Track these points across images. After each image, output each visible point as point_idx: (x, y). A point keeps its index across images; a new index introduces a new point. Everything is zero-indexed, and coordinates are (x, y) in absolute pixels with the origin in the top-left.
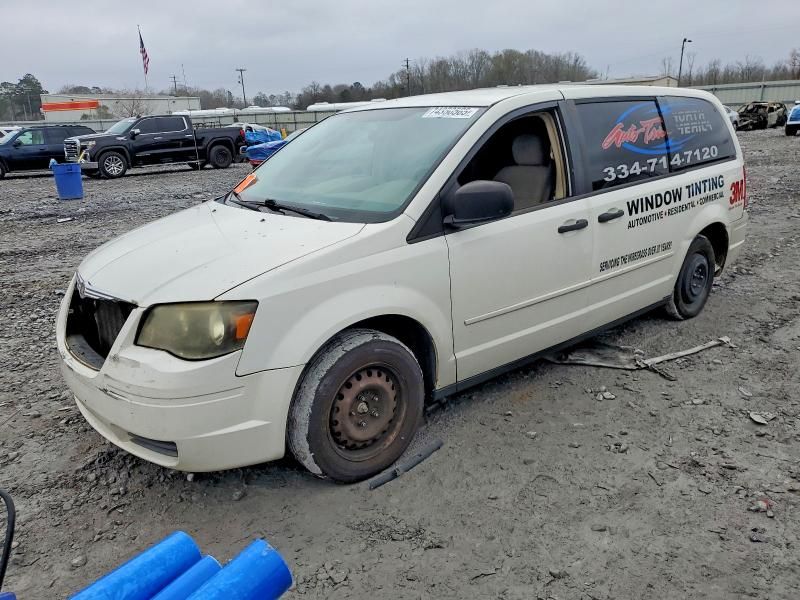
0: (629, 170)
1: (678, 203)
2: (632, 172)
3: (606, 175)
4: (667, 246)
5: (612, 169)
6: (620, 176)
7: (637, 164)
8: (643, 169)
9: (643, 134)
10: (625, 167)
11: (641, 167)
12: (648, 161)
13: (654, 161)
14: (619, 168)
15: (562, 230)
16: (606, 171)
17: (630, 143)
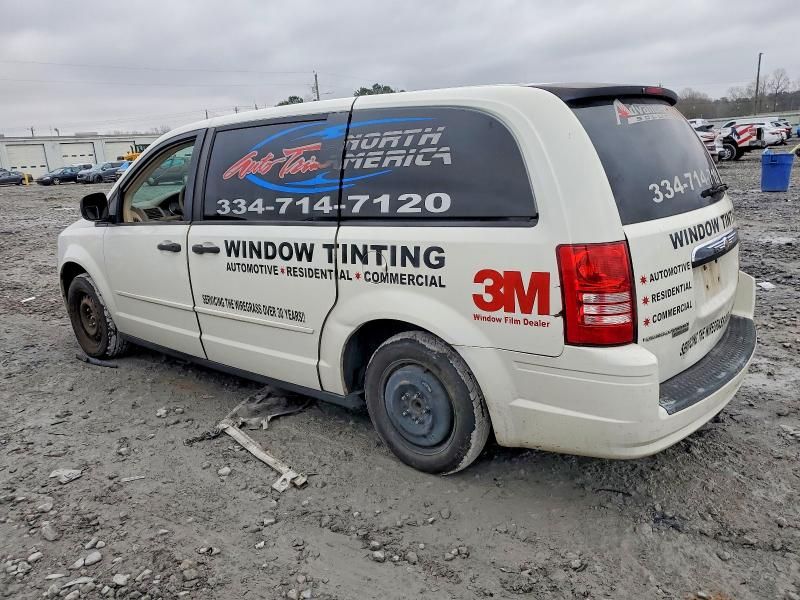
0: (247, 206)
1: (304, 264)
2: (251, 209)
3: (220, 207)
4: (297, 316)
5: (227, 202)
6: (235, 211)
7: (259, 202)
8: (268, 208)
9: (280, 166)
10: (243, 202)
11: (264, 206)
12: (278, 200)
13: (288, 201)
14: (235, 202)
15: (161, 248)
16: (220, 202)
17: (258, 175)
